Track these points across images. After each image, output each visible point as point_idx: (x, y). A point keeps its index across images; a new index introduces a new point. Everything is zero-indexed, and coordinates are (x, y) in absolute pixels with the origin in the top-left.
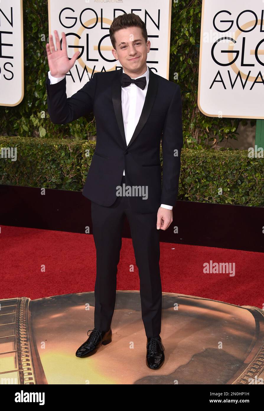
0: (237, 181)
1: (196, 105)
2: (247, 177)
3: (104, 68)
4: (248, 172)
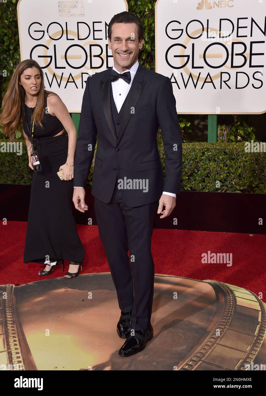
0: (194, 170)
2: (202, 166)
3: (71, 74)
4: (203, 161)
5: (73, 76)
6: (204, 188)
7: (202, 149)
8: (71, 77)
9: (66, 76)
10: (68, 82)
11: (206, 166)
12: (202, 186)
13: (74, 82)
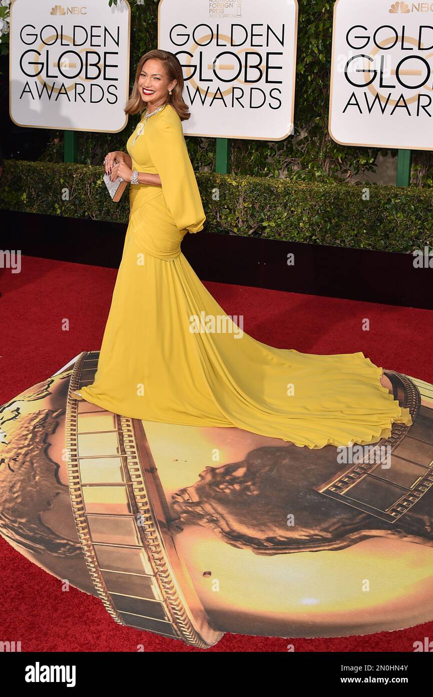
0: (374, 221)
1: (326, 131)
2: (387, 217)
3: (219, 89)
4: (387, 211)
5: (221, 91)
6: (387, 247)
7: (388, 195)
8: (219, 92)
9: (213, 90)
10: (214, 98)
11: (392, 217)
12: (385, 243)
13: (222, 98)
